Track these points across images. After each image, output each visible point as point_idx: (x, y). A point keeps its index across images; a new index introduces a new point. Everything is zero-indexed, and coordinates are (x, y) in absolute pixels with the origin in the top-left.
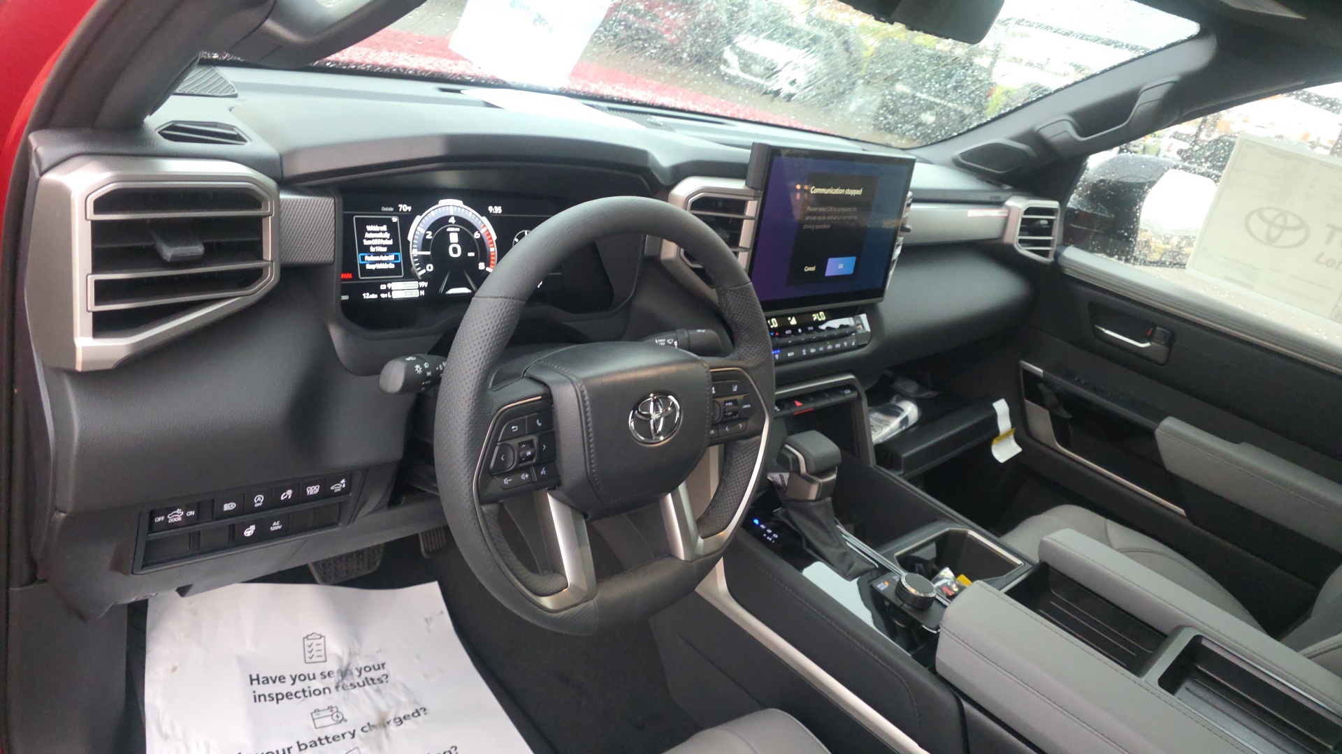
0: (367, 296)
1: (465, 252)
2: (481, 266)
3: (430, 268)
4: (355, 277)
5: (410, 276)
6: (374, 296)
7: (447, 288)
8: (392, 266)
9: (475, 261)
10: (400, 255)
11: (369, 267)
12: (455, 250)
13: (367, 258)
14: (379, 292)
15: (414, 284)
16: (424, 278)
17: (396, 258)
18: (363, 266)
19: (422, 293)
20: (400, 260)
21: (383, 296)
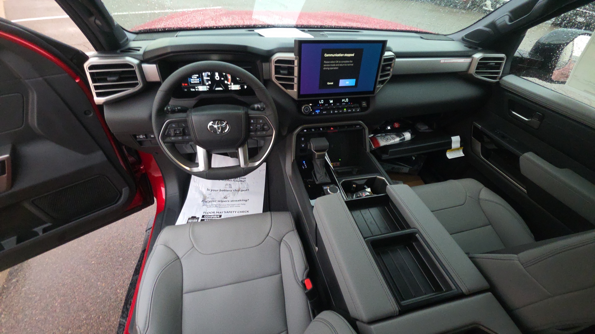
0: (192, 90)
1: (220, 78)
2: (226, 82)
3: (210, 82)
4: (188, 85)
5: (204, 84)
6: (194, 90)
7: (215, 88)
8: (199, 82)
9: (224, 81)
10: (201, 79)
11: (192, 82)
12: (217, 78)
13: (191, 80)
14: (195, 88)
15: (205, 87)
16: (208, 85)
17: (200, 80)
18: (190, 82)
19: (208, 89)
20: (201, 80)
21: (197, 90)
